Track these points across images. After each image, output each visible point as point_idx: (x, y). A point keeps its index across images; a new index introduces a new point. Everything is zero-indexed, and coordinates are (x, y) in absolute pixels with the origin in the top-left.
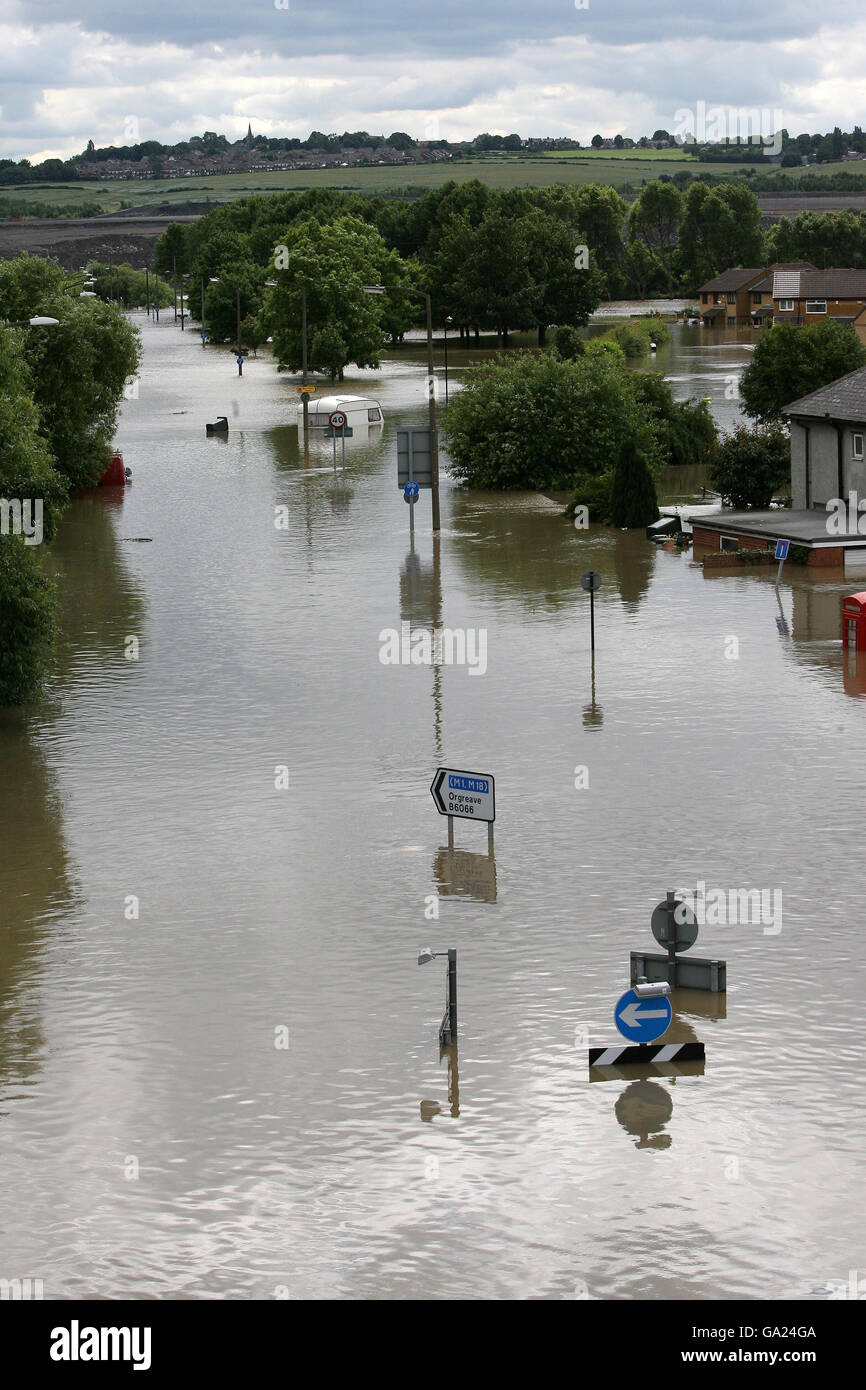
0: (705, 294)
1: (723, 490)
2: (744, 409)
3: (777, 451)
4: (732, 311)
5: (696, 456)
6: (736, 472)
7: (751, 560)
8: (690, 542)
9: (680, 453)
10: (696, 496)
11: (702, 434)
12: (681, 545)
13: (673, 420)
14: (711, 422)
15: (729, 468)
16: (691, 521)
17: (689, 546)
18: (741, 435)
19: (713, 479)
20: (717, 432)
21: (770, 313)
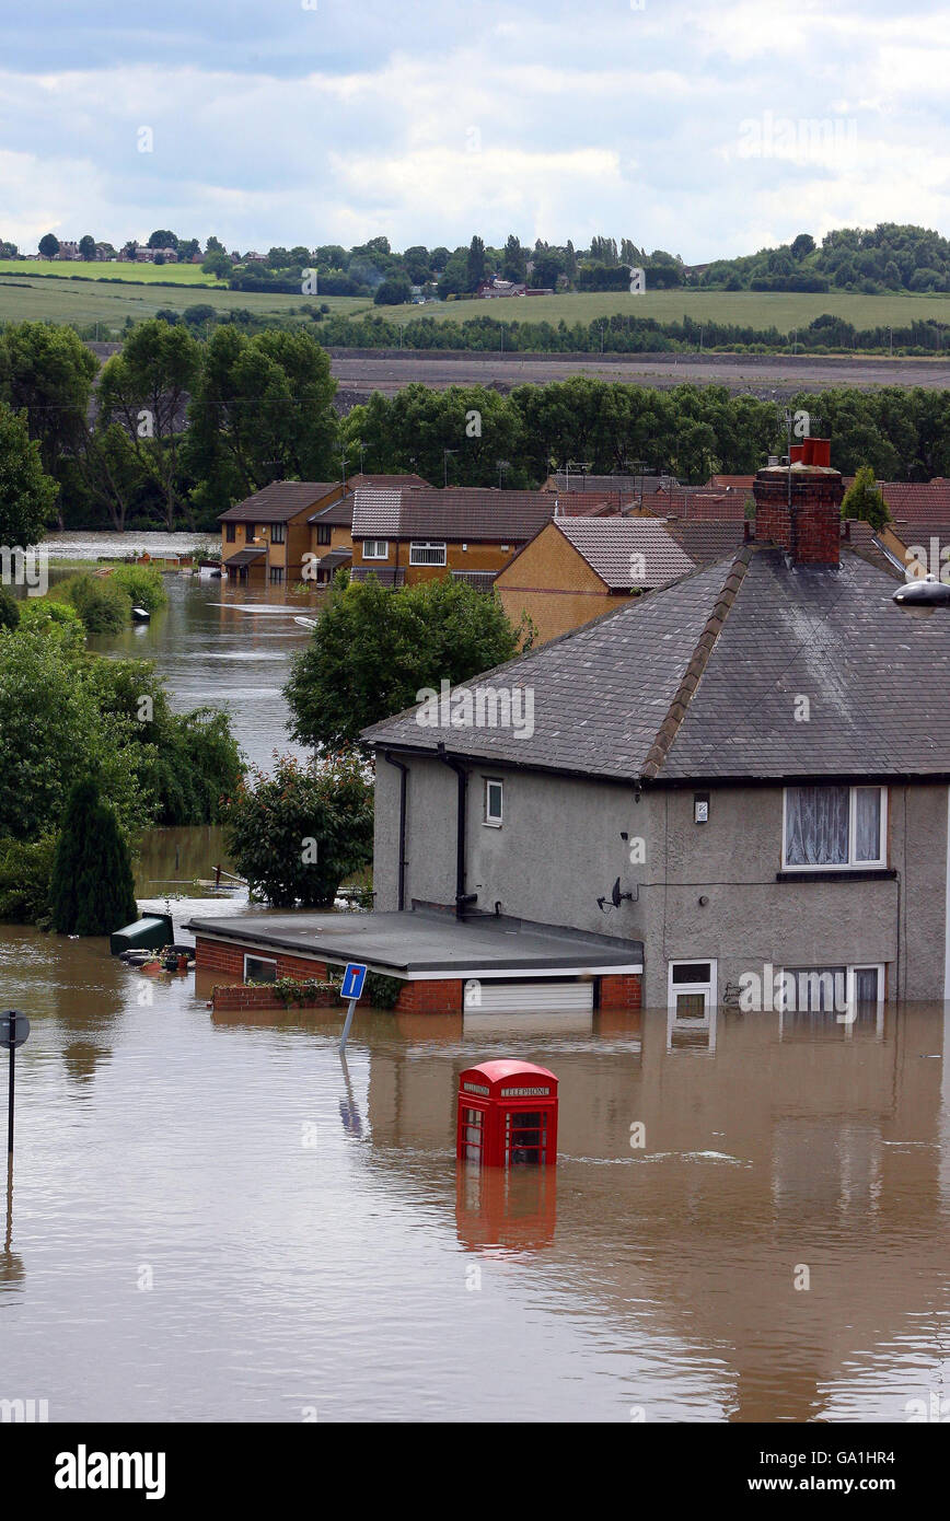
0: (232, 524)
1: (251, 872)
2: (294, 730)
3: (349, 807)
4: (278, 555)
5: (207, 811)
6: (273, 841)
7: (297, 998)
8: (191, 964)
9: (178, 806)
10: (203, 883)
11: (217, 773)
12: (175, 968)
13: (166, 747)
14: (233, 752)
15: (264, 835)
16: (193, 927)
17: (186, 969)
18: (287, 777)
19: (234, 853)
20: (244, 769)
21: (346, 562)
